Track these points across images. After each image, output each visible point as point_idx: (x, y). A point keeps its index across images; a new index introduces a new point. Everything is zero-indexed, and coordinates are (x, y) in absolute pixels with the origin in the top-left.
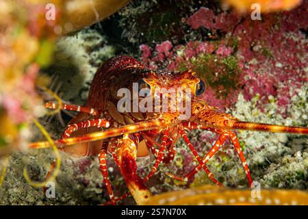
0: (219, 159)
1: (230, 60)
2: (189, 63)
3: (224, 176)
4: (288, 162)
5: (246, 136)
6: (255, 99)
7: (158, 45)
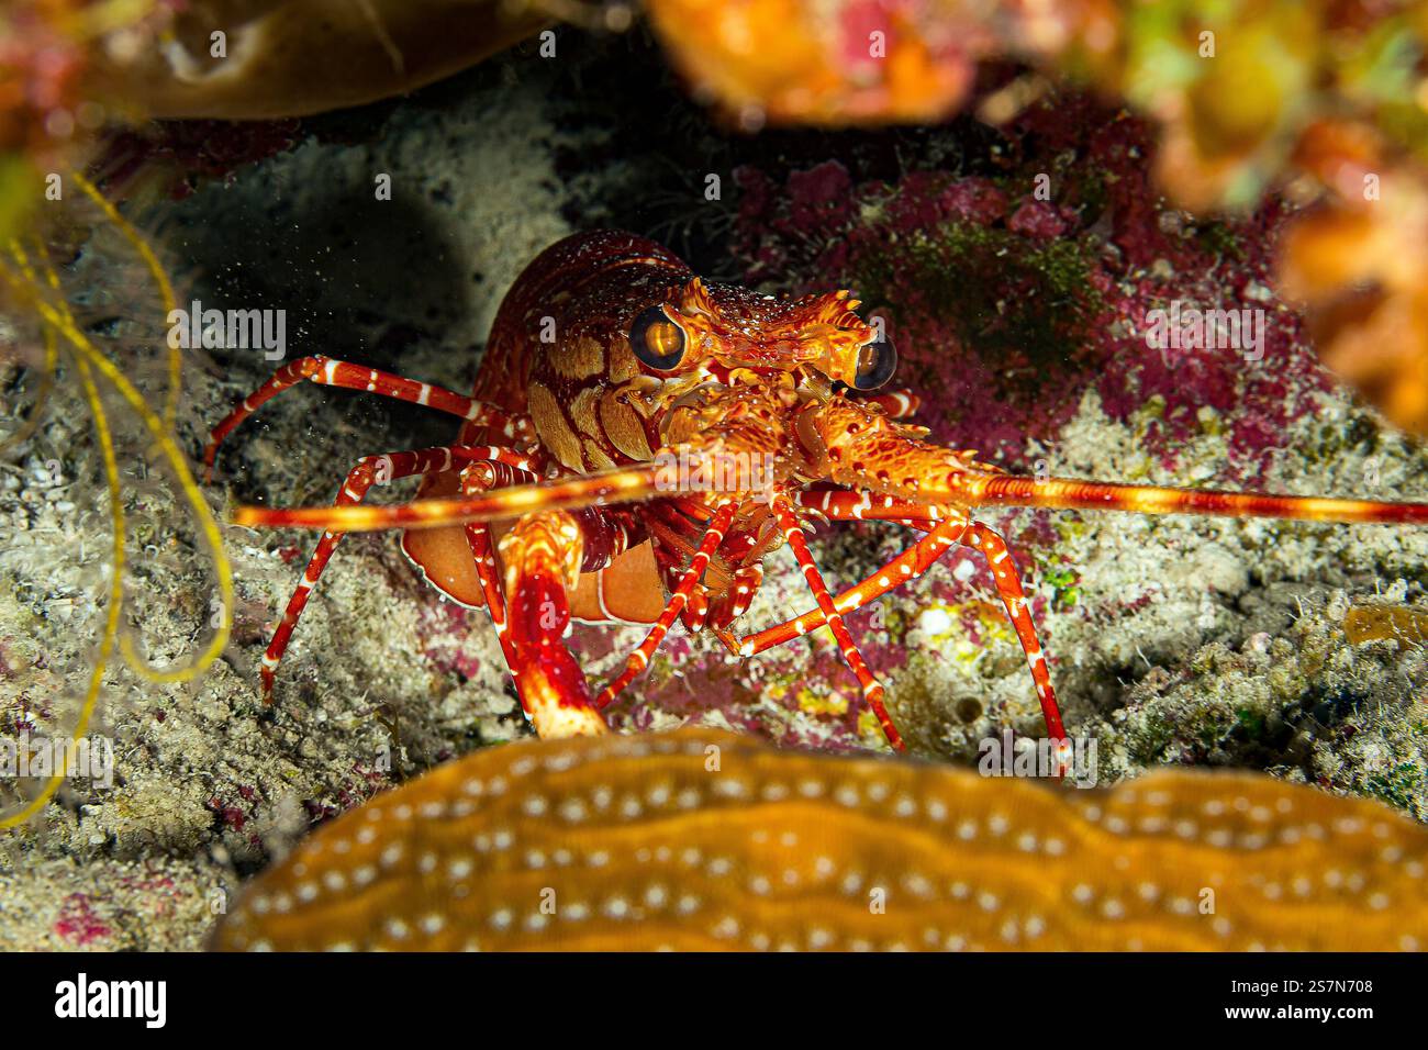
0: (972, 628)
1: (1057, 255)
2: (900, 253)
3: (979, 697)
4: (1214, 669)
5: (1083, 554)
6: (1142, 418)
7: (794, 173)
